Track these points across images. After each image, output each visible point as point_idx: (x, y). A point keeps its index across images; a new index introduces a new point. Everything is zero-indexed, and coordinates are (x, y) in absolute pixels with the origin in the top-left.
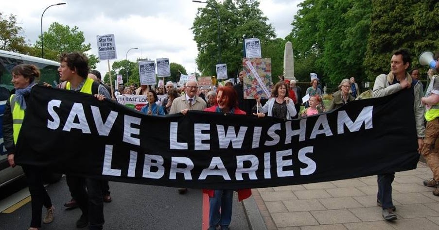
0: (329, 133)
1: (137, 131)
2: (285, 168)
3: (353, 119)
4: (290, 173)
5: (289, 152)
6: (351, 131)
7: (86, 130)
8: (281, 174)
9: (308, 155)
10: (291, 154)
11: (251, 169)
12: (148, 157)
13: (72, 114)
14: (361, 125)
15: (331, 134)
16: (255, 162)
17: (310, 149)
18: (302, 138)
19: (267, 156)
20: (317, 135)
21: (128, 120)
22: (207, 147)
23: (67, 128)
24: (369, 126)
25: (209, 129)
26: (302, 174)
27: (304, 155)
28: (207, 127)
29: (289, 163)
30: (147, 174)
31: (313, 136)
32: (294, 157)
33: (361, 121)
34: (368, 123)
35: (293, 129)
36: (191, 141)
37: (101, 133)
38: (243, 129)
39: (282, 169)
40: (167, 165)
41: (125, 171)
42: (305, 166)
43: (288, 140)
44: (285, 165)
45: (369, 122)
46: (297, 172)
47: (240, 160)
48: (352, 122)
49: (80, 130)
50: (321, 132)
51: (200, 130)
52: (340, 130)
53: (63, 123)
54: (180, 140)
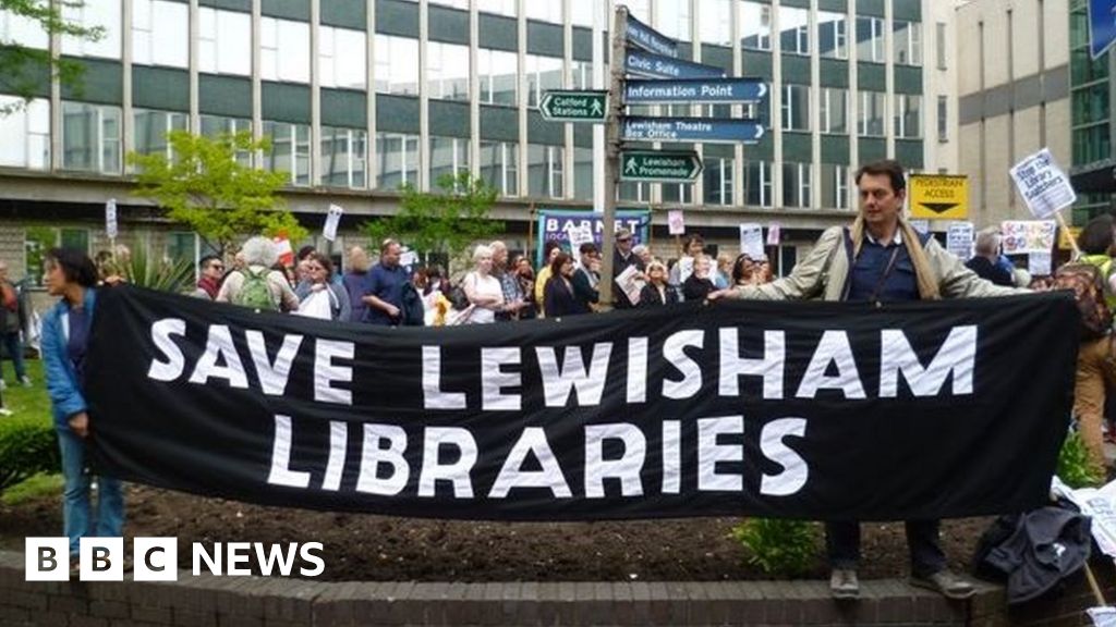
0: (854, 390)
1: (346, 374)
2: (723, 467)
3: (925, 360)
4: (733, 483)
5: (734, 424)
6: (917, 392)
7: (238, 379)
8: (709, 481)
9: (789, 441)
10: (740, 430)
11: (625, 460)
12: (373, 432)
13: (212, 347)
14: (942, 380)
15: (862, 395)
16: (634, 442)
17: (797, 426)
18: (773, 389)
19: (671, 430)
20: (820, 391)
21: (325, 350)
22: (513, 403)
23: (198, 377)
24: (964, 386)
25: (517, 360)
26: (764, 490)
27: (779, 440)
28: (513, 355)
29: (735, 453)
30: (368, 483)
31: (806, 390)
32: (749, 440)
33: (945, 367)
34: (962, 376)
35: (743, 354)
36: (474, 390)
37: (267, 390)
38: (603, 351)
39: (712, 468)
40: (414, 456)
41: (318, 475)
42: (775, 469)
43: (728, 387)
44: (720, 457)
45: (966, 373)
46: (752, 483)
47: (595, 435)
48: (919, 367)
49: (226, 381)
50: (831, 383)
51: (497, 364)
52: (888, 387)
53: (190, 365)
54: (446, 387)
